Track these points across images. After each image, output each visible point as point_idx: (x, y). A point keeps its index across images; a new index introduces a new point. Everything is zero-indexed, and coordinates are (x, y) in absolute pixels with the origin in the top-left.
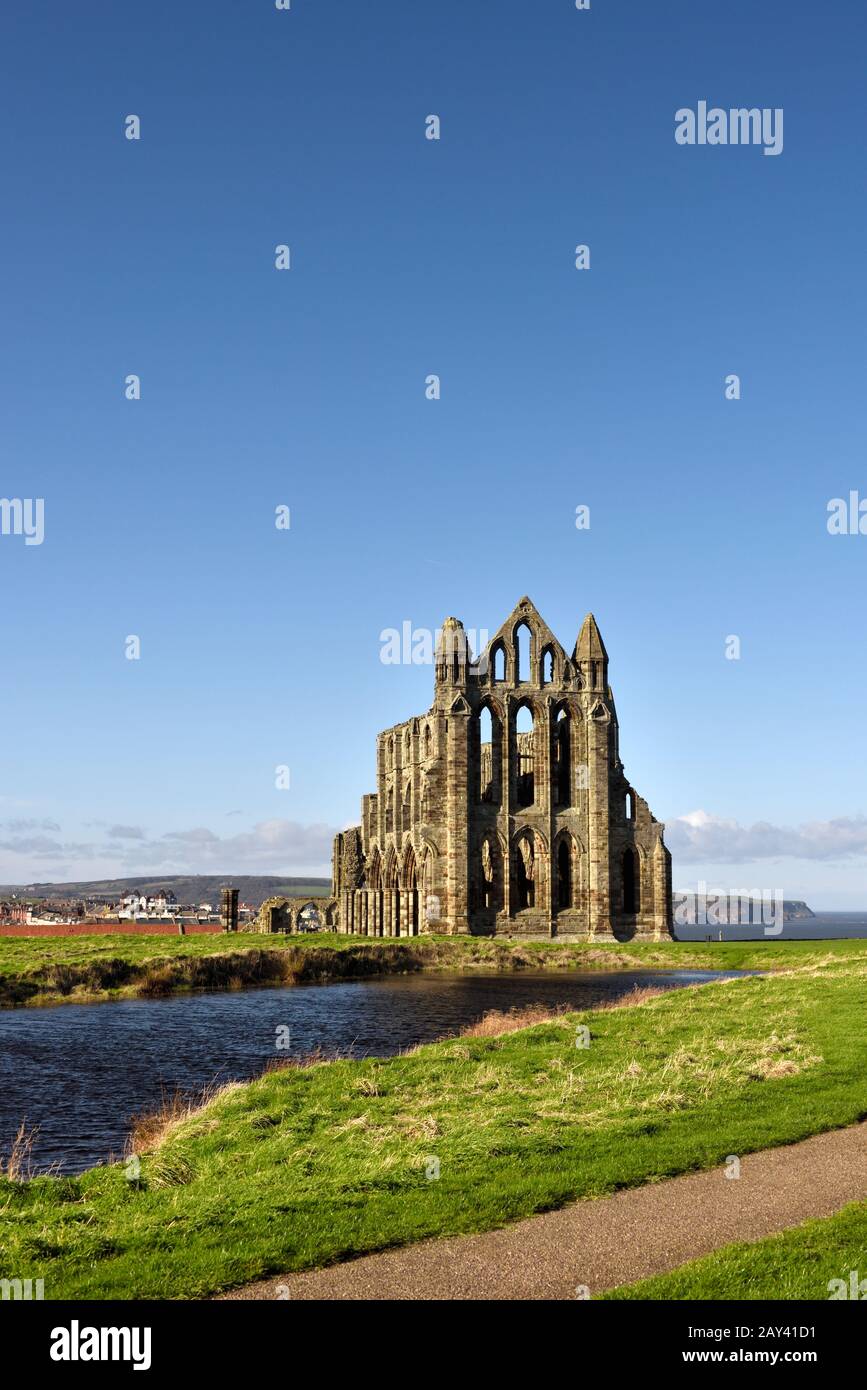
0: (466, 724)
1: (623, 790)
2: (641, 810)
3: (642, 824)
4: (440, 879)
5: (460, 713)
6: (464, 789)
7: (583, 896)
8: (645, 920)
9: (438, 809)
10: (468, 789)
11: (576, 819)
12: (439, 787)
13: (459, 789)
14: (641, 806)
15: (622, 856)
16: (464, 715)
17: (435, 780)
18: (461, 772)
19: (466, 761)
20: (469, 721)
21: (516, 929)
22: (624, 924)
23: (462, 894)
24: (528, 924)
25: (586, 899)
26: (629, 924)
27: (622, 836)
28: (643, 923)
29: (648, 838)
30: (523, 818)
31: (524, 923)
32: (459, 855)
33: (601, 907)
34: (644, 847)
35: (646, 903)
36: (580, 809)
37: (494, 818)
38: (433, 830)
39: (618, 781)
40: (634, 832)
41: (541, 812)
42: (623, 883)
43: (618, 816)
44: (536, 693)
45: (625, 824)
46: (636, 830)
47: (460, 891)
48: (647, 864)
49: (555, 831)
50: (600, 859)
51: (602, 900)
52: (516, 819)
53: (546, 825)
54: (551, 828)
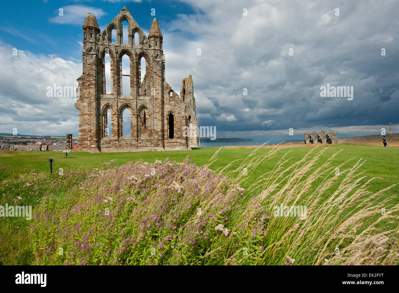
0: (94, 58)
1: (168, 90)
2: (176, 98)
3: (176, 104)
4: (84, 125)
5: (91, 53)
6: (94, 86)
7: (151, 132)
8: (178, 141)
9: (83, 95)
10: (95, 87)
11: (148, 101)
12: (83, 86)
13: (91, 86)
14: (176, 97)
15: (168, 117)
16: (93, 54)
17: (81, 83)
18: (92, 79)
19: (94, 74)
20: (95, 57)
21: (121, 145)
22: (169, 143)
23: (93, 131)
24: (126, 144)
25: (152, 133)
26: (171, 143)
27: (168, 108)
28: (177, 142)
29: (179, 109)
30: (124, 100)
31: (125, 143)
32: (92, 114)
33: (158, 136)
34: (177, 113)
35: (178, 134)
36: (150, 97)
37: (111, 100)
38: (81, 104)
39: (166, 86)
40: (173, 107)
41: (132, 98)
42: (169, 127)
43: (167, 100)
44: (130, 49)
45: (169, 104)
46: (174, 106)
47: (92, 130)
48: (179, 119)
49: (139, 106)
50: (157, 117)
51: (158, 133)
52: (121, 101)
53: (135, 103)
54: (137, 104)
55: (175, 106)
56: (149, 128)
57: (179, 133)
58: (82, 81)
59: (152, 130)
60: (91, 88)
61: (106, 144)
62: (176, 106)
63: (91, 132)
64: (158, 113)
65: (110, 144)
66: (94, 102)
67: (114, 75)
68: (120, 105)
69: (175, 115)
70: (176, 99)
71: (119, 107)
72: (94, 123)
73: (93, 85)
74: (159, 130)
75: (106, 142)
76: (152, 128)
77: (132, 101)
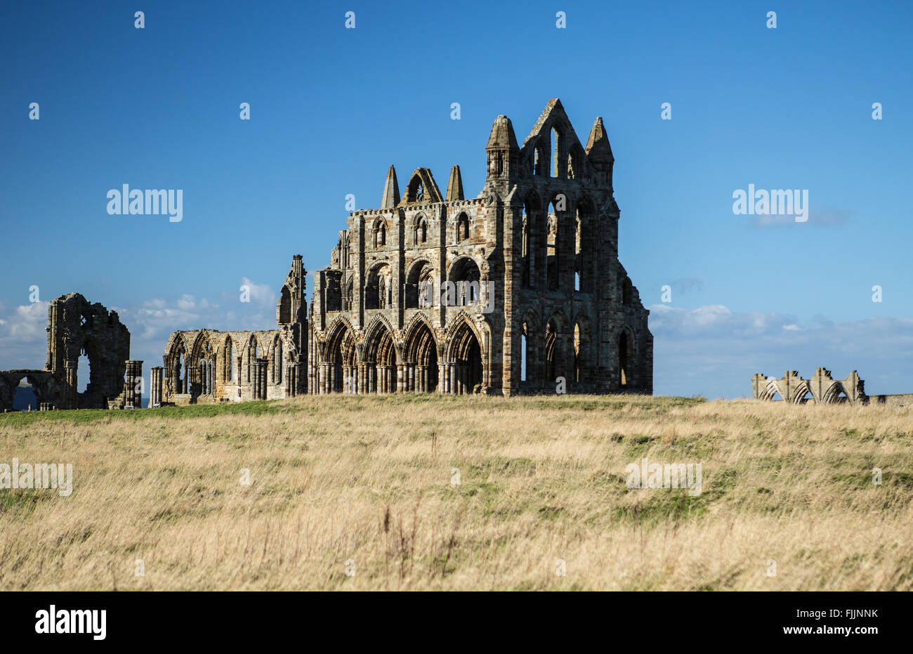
3: (634, 310)
11: (590, 304)
15: (619, 338)
25: (595, 375)
27: (621, 320)
30: (553, 302)
33: (609, 383)
34: (635, 330)
35: (636, 379)
36: (592, 295)
40: (629, 317)
41: (565, 298)
42: (619, 361)
43: (619, 302)
45: (623, 310)
46: (630, 314)
48: (637, 345)
50: (610, 340)
52: (549, 302)
53: (569, 309)
54: (572, 312)
55: (632, 314)
56: (588, 364)
57: (636, 376)
58: (495, 262)
59: (594, 368)
62: (634, 314)
64: (611, 331)
67: (538, 246)
69: (629, 335)
70: (634, 300)
74: (612, 369)
76: (595, 363)
77: (566, 303)
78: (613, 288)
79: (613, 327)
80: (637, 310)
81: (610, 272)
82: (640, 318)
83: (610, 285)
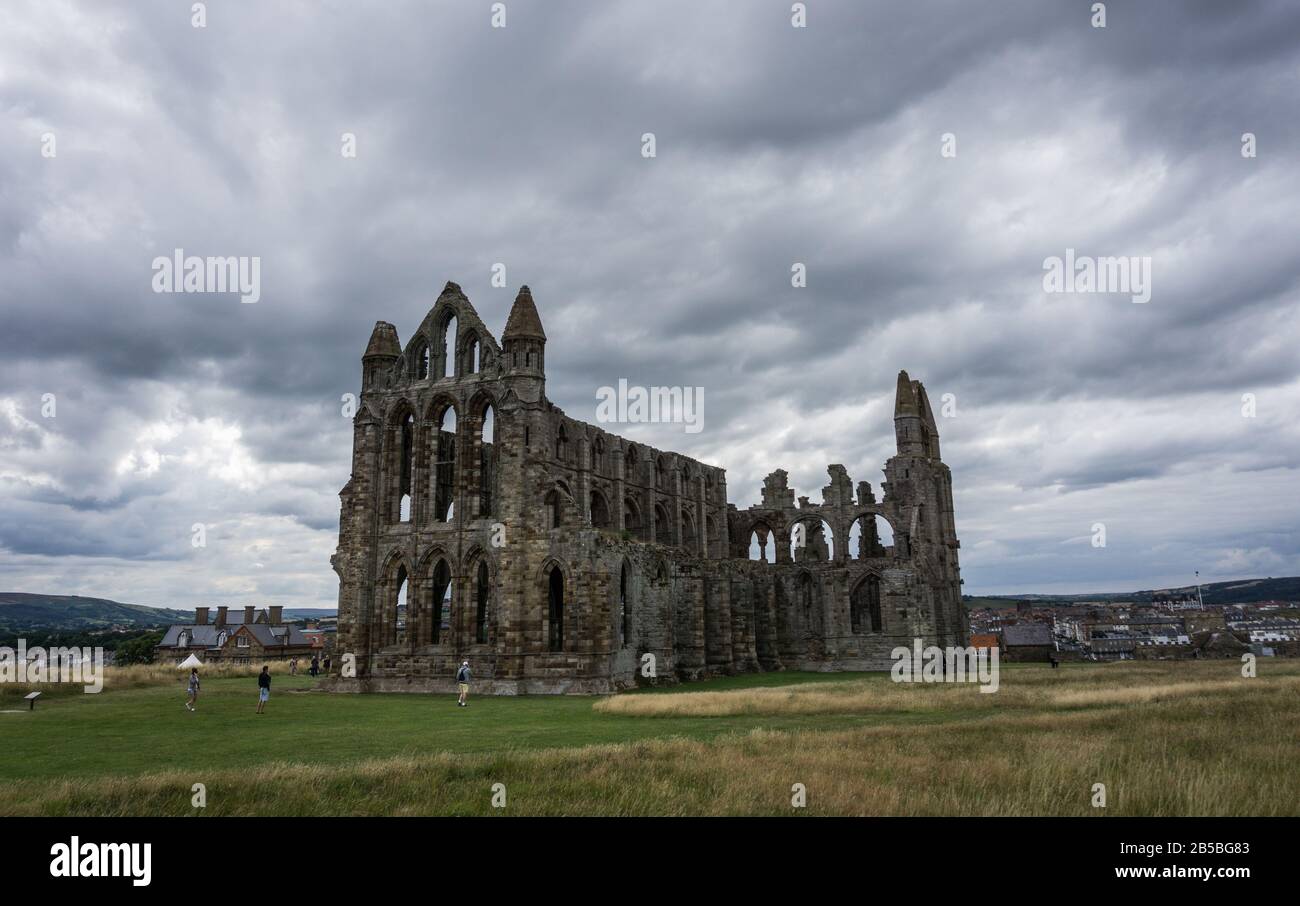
1: (544, 492)
3: (568, 534)
5: (363, 421)
6: (362, 508)
8: (570, 661)
9: (348, 532)
11: (489, 533)
13: (357, 508)
15: (545, 578)
21: (418, 672)
22: (543, 666)
23: (353, 630)
24: (432, 666)
26: (550, 666)
27: (543, 550)
28: (567, 665)
29: (574, 551)
31: (428, 665)
32: (353, 584)
34: (570, 563)
35: (572, 638)
37: (403, 538)
38: (342, 556)
39: (539, 481)
40: (558, 544)
41: (453, 528)
42: (546, 612)
43: (539, 525)
44: (453, 389)
45: (547, 535)
46: (560, 541)
47: (351, 626)
48: (575, 584)
49: (465, 549)
50: (503, 582)
51: (504, 635)
52: (425, 538)
53: (456, 543)
54: (460, 546)
55: (563, 539)
57: (572, 633)
58: (349, 496)
60: (357, 511)
61: (387, 667)
62: (567, 541)
63: (348, 632)
64: (506, 569)
65: (394, 666)
66: (360, 550)
68: (421, 549)
69: (564, 571)
71: (419, 558)
72: (356, 608)
73: (361, 505)
74: (507, 624)
75: (387, 661)
77: (450, 537)
78: (508, 507)
79: (509, 563)
80: (572, 533)
81: (503, 486)
82: (579, 545)
83: (504, 503)
